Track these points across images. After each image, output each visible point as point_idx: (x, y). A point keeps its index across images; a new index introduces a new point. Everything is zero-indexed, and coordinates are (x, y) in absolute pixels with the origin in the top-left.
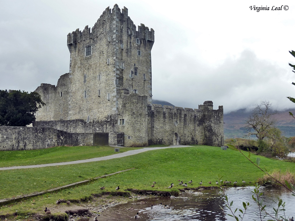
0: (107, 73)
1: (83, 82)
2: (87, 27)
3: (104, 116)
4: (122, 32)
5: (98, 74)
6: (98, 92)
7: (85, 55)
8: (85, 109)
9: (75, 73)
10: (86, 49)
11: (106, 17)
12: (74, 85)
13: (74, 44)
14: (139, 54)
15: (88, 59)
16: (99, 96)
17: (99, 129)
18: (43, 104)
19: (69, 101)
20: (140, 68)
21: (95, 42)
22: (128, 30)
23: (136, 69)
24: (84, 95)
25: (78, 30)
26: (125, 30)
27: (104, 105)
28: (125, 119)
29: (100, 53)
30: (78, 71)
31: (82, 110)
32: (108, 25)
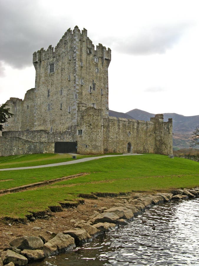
0: (68, 88)
1: (47, 96)
2: (50, 47)
3: (65, 127)
4: (81, 51)
5: (60, 89)
6: (60, 105)
7: (49, 71)
8: (48, 121)
9: (40, 88)
10: (49, 66)
11: (67, 38)
12: (39, 99)
13: (39, 62)
14: (97, 72)
15: (52, 75)
16: (61, 109)
17: (60, 138)
19: (35, 113)
20: (97, 83)
21: (57, 61)
22: (87, 49)
23: (94, 85)
24: (48, 108)
25: (42, 49)
26: (84, 49)
27: (65, 117)
28: (83, 130)
29: (62, 70)
30: (43, 86)
31: (46, 122)
32: (69, 44)
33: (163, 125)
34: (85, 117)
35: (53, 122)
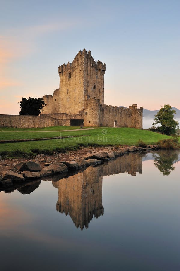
0: (79, 88)
1: (67, 93)
2: (69, 63)
3: (77, 111)
4: (87, 65)
5: (74, 89)
6: (75, 98)
7: (68, 78)
8: (68, 108)
9: (62, 88)
10: (68, 75)
11: (79, 57)
12: (62, 95)
13: (62, 72)
14: (97, 78)
15: (69, 80)
16: (75, 101)
17: (74, 117)
18: (46, 104)
19: (60, 103)
20: (97, 85)
21: (73, 71)
22: (91, 64)
23: (95, 86)
24: (67, 100)
25: (64, 64)
26: (89, 63)
27: (77, 105)
28: (88, 112)
29: (76, 77)
30: (64, 87)
32: (80, 61)
33: (137, 111)
34: (89, 104)
35: (71, 108)
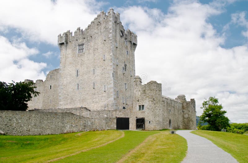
0: (103, 68)
1: (76, 76)
2: (79, 29)
3: (100, 105)
5: (92, 69)
6: (93, 84)
7: (77, 52)
8: (78, 100)
9: (66, 68)
10: (78, 47)
12: (65, 79)
13: (66, 43)
14: (127, 54)
15: (81, 55)
16: (94, 88)
18: (38, 93)
19: (60, 93)
20: (128, 65)
21: (88, 41)
22: (120, 31)
24: (76, 87)
26: (118, 31)
27: (99, 95)
29: (94, 50)
30: (70, 66)
31: (74, 101)
32: (103, 26)
35: (84, 101)
